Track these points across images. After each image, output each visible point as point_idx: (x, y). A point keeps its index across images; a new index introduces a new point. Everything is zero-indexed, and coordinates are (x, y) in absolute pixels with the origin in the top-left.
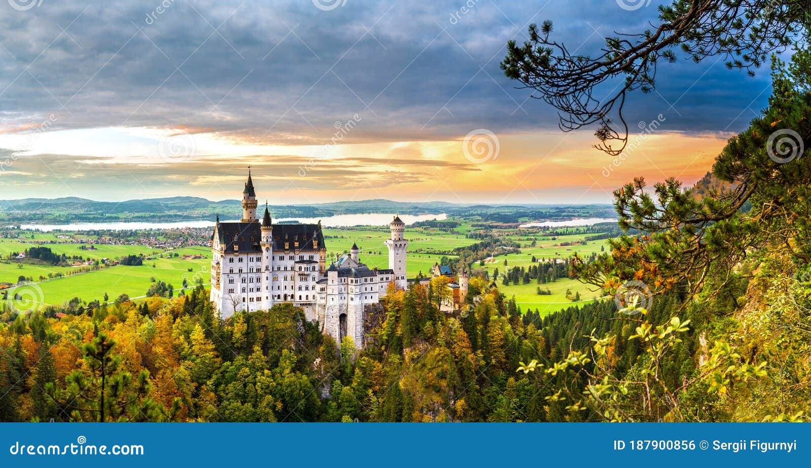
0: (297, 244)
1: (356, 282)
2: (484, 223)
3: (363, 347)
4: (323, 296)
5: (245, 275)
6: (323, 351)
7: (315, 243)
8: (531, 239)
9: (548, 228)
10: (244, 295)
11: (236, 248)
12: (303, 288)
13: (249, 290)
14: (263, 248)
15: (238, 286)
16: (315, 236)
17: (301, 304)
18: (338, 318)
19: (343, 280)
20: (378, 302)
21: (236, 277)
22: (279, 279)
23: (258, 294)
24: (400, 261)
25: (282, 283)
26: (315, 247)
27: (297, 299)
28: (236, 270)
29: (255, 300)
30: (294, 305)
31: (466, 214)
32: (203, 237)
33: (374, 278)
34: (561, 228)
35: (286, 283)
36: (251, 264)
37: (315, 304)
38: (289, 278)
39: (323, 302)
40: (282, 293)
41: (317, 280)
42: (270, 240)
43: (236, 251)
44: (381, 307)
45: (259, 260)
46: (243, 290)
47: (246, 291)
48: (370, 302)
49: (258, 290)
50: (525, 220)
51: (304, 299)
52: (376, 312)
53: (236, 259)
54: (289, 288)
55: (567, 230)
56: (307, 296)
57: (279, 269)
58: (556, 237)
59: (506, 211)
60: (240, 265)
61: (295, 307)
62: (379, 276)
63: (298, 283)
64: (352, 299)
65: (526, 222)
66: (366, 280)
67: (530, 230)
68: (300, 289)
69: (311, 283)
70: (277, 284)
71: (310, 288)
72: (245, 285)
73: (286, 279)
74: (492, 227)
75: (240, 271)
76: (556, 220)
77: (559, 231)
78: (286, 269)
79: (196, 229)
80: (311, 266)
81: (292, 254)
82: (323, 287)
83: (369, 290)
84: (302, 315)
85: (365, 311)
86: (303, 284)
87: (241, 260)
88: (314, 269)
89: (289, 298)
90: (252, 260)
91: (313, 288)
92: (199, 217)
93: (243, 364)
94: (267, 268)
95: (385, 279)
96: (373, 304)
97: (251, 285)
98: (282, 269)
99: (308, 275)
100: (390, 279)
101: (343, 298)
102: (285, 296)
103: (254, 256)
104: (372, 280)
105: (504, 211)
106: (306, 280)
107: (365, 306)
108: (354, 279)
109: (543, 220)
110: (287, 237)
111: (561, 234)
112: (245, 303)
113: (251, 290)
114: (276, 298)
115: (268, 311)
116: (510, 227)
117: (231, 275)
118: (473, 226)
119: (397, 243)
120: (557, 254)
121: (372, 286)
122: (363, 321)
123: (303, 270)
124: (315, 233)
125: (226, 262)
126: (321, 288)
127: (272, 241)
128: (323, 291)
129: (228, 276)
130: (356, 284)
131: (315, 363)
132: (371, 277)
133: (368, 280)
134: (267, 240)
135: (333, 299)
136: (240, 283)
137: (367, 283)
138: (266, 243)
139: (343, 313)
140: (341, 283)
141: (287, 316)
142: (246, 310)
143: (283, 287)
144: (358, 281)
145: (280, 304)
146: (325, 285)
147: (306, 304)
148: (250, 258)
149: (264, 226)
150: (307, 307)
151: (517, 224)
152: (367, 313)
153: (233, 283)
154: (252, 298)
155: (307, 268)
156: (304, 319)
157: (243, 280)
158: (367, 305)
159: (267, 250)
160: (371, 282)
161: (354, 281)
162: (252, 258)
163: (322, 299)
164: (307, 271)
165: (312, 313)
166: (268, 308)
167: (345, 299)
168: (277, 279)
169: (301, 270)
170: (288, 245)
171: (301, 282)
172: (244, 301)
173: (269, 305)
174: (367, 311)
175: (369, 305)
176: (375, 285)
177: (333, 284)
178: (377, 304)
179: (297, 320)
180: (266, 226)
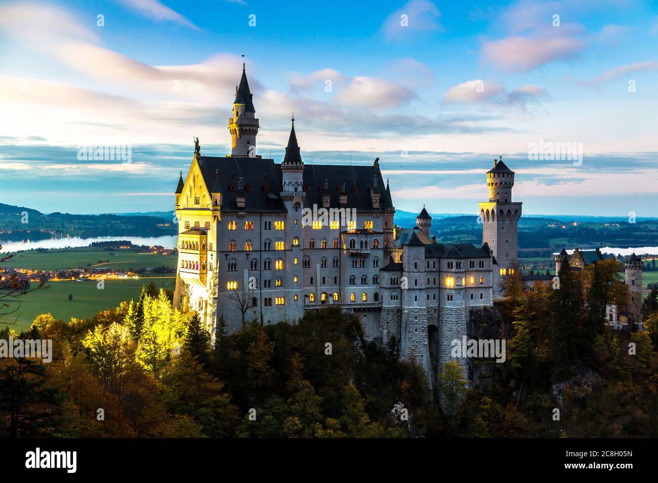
1: (458, 266)
3: (471, 384)
4: (395, 294)
5: (257, 255)
6: (409, 390)
7: (376, 197)
10: (256, 293)
11: (241, 202)
12: (358, 281)
13: (263, 283)
14: (289, 205)
15: (245, 276)
17: (355, 309)
18: (425, 334)
19: (431, 263)
20: (492, 305)
21: (241, 258)
22: (312, 264)
23: (280, 292)
24: (507, 241)
25: (318, 271)
26: (376, 205)
27: (347, 300)
28: (240, 246)
29: (274, 302)
30: (344, 311)
35: (324, 272)
36: (267, 234)
37: (380, 309)
38: (330, 263)
39: (394, 304)
40: (318, 290)
41: (381, 265)
42: (300, 189)
43: (241, 209)
44: (499, 314)
47: (258, 285)
48: (480, 304)
51: (358, 300)
52: (491, 323)
53: (241, 224)
54: (330, 280)
56: (365, 294)
57: (312, 245)
60: (247, 235)
61: (345, 314)
63: (349, 270)
64: (450, 298)
66: (472, 265)
68: (352, 281)
69: (371, 271)
70: (309, 272)
71: (370, 280)
72: (256, 274)
73: (324, 264)
75: (248, 247)
78: (324, 245)
80: (371, 239)
82: (395, 277)
84: (358, 327)
85: (471, 320)
86: (357, 272)
87: (249, 226)
88: (376, 245)
89: (331, 301)
90: (268, 226)
91: (375, 280)
93: (286, 412)
96: (485, 308)
97: (267, 275)
98: (318, 245)
99: (366, 256)
101: (431, 296)
103: (273, 219)
104: (481, 264)
106: (363, 265)
107: (471, 312)
108: (454, 262)
110: (327, 186)
112: (258, 308)
113: (267, 283)
114: (308, 300)
115: (297, 323)
117: (232, 255)
119: (503, 208)
121: (481, 274)
122: (468, 338)
123: (357, 246)
124: (375, 180)
125: (223, 230)
126: (392, 279)
127: (303, 191)
128: (394, 284)
129: (227, 255)
130: (457, 270)
131: (393, 411)
132: (482, 260)
133: (475, 263)
134: (296, 189)
135: (416, 297)
136: (247, 270)
137: (474, 269)
138: (294, 194)
139: (432, 324)
140: (429, 270)
141: (334, 330)
142: (259, 321)
143: (319, 280)
144: (462, 265)
145: (317, 310)
146: (399, 273)
147: (364, 309)
148: (266, 222)
149: (290, 163)
150: (365, 316)
151: (546, 249)
152: (475, 324)
153: (235, 271)
154: (268, 297)
155: (366, 242)
156: (361, 336)
157: (252, 265)
158: (475, 309)
159: (296, 208)
160: (480, 267)
161: (454, 264)
162: (270, 222)
163: (394, 299)
164: (366, 247)
165: (374, 326)
166: (298, 318)
167: (434, 299)
168: (308, 265)
169: (354, 247)
170: (329, 200)
171: (354, 268)
172: (255, 304)
173: (299, 311)
174: (475, 321)
175: (480, 310)
176: (488, 273)
177: (416, 270)
178: (492, 307)
179: (353, 338)
180: (294, 163)
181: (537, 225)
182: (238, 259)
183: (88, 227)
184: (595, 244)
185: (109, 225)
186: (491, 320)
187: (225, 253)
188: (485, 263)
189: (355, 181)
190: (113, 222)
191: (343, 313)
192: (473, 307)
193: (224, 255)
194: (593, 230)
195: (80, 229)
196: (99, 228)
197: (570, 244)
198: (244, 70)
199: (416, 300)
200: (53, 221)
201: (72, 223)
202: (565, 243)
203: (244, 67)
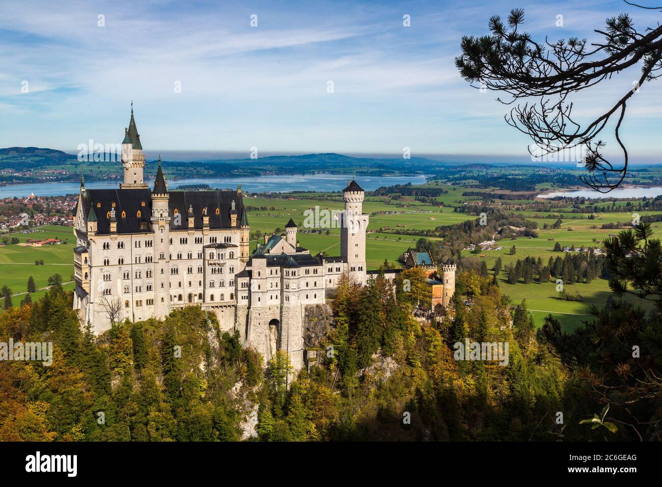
0: (206, 220)
1: (294, 274)
2: (483, 191)
4: (245, 295)
5: (129, 268)
6: (246, 372)
7: (234, 217)
8: (554, 217)
9: (583, 200)
10: (128, 297)
11: (113, 227)
12: (217, 284)
13: (134, 289)
14: (155, 227)
15: (119, 284)
16: (233, 208)
17: (213, 307)
18: (268, 325)
19: (274, 272)
20: (324, 302)
21: (113, 270)
22: (180, 271)
23: (150, 295)
24: (357, 245)
25: (185, 276)
26: (234, 224)
27: (208, 299)
28: (114, 261)
29: (144, 303)
30: (203, 309)
31: (456, 176)
32: (58, 211)
33: (319, 268)
34: (603, 200)
35: (190, 277)
36: (136, 251)
37: (234, 306)
38: (195, 270)
39: (245, 303)
40: (185, 291)
41: (236, 272)
42: (166, 214)
43: (113, 233)
45: (149, 244)
46: (126, 290)
47: (130, 291)
48: (313, 302)
49: (149, 288)
50: (546, 187)
51: (217, 299)
52: (321, 318)
53: (113, 244)
54: (195, 284)
55: (614, 205)
56: (222, 295)
57: (180, 257)
58: (595, 214)
59: (517, 172)
60: (120, 253)
61: (204, 311)
62: (327, 266)
63: (210, 277)
64: (287, 299)
65: (547, 189)
66: (307, 272)
67: (552, 202)
68: (212, 285)
69: (228, 276)
70: (177, 278)
71: (227, 283)
72: (128, 282)
73: (190, 271)
74: (494, 196)
75: (121, 262)
76: (596, 188)
77: (600, 205)
78: (190, 256)
79: (47, 199)
80: (227, 251)
81: (198, 234)
82: (246, 282)
83: (311, 285)
84: (215, 322)
85: (306, 315)
86: (216, 278)
87: (121, 245)
88: (232, 256)
89: (196, 300)
90: (138, 245)
91: (231, 283)
92: (52, 181)
94: (162, 257)
95: (334, 270)
96: (317, 306)
97: (138, 282)
98: (185, 256)
99: (223, 265)
100: (342, 270)
101: (274, 297)
102: (190, 296)
103: (142, 238)
104: (315, 271)
105: (513, 172)
106: (220, 271)
107: (306, 309)
108: (290, 270)
109: (575, 188)
110: (191, 210)
111: (603, 210)
112: (130, 309)
113: (138, 289)
114: (176, 300)
115: (164, 319)
116: (523, 197)
117: (106, 268)
118: (465, 194)
120: (594, 240)
121: (315, 279)
122: (303, 329)
123: (216, 257)
124: (233, 204)
125: (98, 250)
126: (242, 283)
127: (169, 216)
128: (245, 287)
129: (101, 269)
130: (293, 277)
131: (234, 389)
132: (315, 267)
133: (310, 271)
134: (161, 214)
135: (259, 298)
136: (120, 280)
137: (308, 275)
138: (159, 219)
139: (275, 318)
140: (272, 276)
141: (192, 325)
142: (131, 320)
143: (186, 284)
144: (296, 273)
145: (182, 308)
146: (248, 278)
147: (221, 307)
148: (136, 242)
149: (156, 195)
150: (222, 311)
151: (532, 192)
152: (308, 318)
153: (110, 280)
154: (139, 300)
155: (222, 254)
156: (217, 328)
157: (124, 275)
158: (309, 307)
159: (162, 229)
160: (314, 273)
161: (290, 273)
162: (139, 242)
163: (245, 299)
164: (222, 258)
165: (230, 319)
166: (165, 315)
167: (277, 298)
168: (177, 272)
169: (213, 258)
170: (193, 222)
171: (213, 275)
172: (127, 305)
173: (165, 310)
174: (308, 316)
175: (312, 307)
176: (321, 278)
177: (259, 278)
178: (323, 305)
179: (208, 330)
180: (159, 195)
181: (531, 172)
182: (111, 272)
183: (179, 172)
184: (573, 188)
185: (195, 171)
186: (321, 315)
187: (100, 267)
188: (318, 271)
189: (219, 204)
190: (198, 168)
191: (202, 310)
192: (307, 305)
193: (99, 270)
194: (573, 176)
195: (173, 174)
196: (187, 174)
197: (553, 188)
198: (132, 116)
199: (259, 300)
200: (153, 168)
201: (167, 169)
202: (548, 187)
203: (132, 113)
